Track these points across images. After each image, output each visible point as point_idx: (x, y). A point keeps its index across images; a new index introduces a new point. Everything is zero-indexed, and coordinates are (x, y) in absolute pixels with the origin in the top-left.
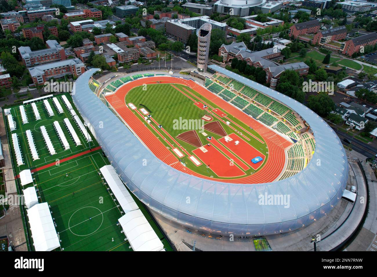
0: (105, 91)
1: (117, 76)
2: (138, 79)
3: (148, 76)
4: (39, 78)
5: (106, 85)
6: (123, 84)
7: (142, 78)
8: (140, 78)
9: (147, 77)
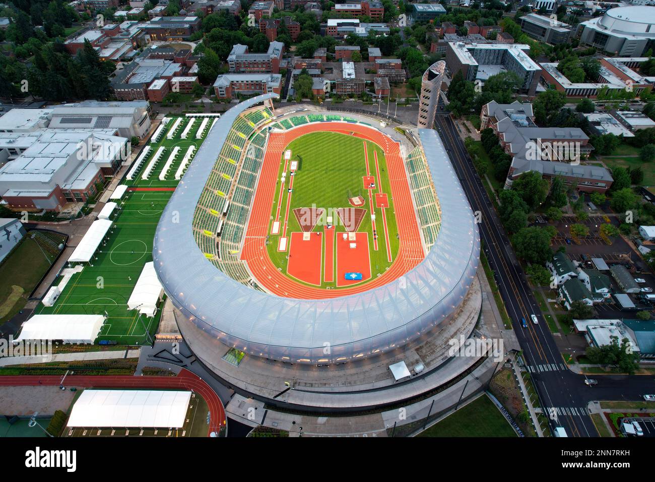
0: (277, 126)
1: (306, 110)
2: (333, 121)
3: (348, 121)
4: (221, 90)
5: (282, 119)
6: (307, 122)
7: (339, 122)
8: (335, 121)
9: (346, 122)
